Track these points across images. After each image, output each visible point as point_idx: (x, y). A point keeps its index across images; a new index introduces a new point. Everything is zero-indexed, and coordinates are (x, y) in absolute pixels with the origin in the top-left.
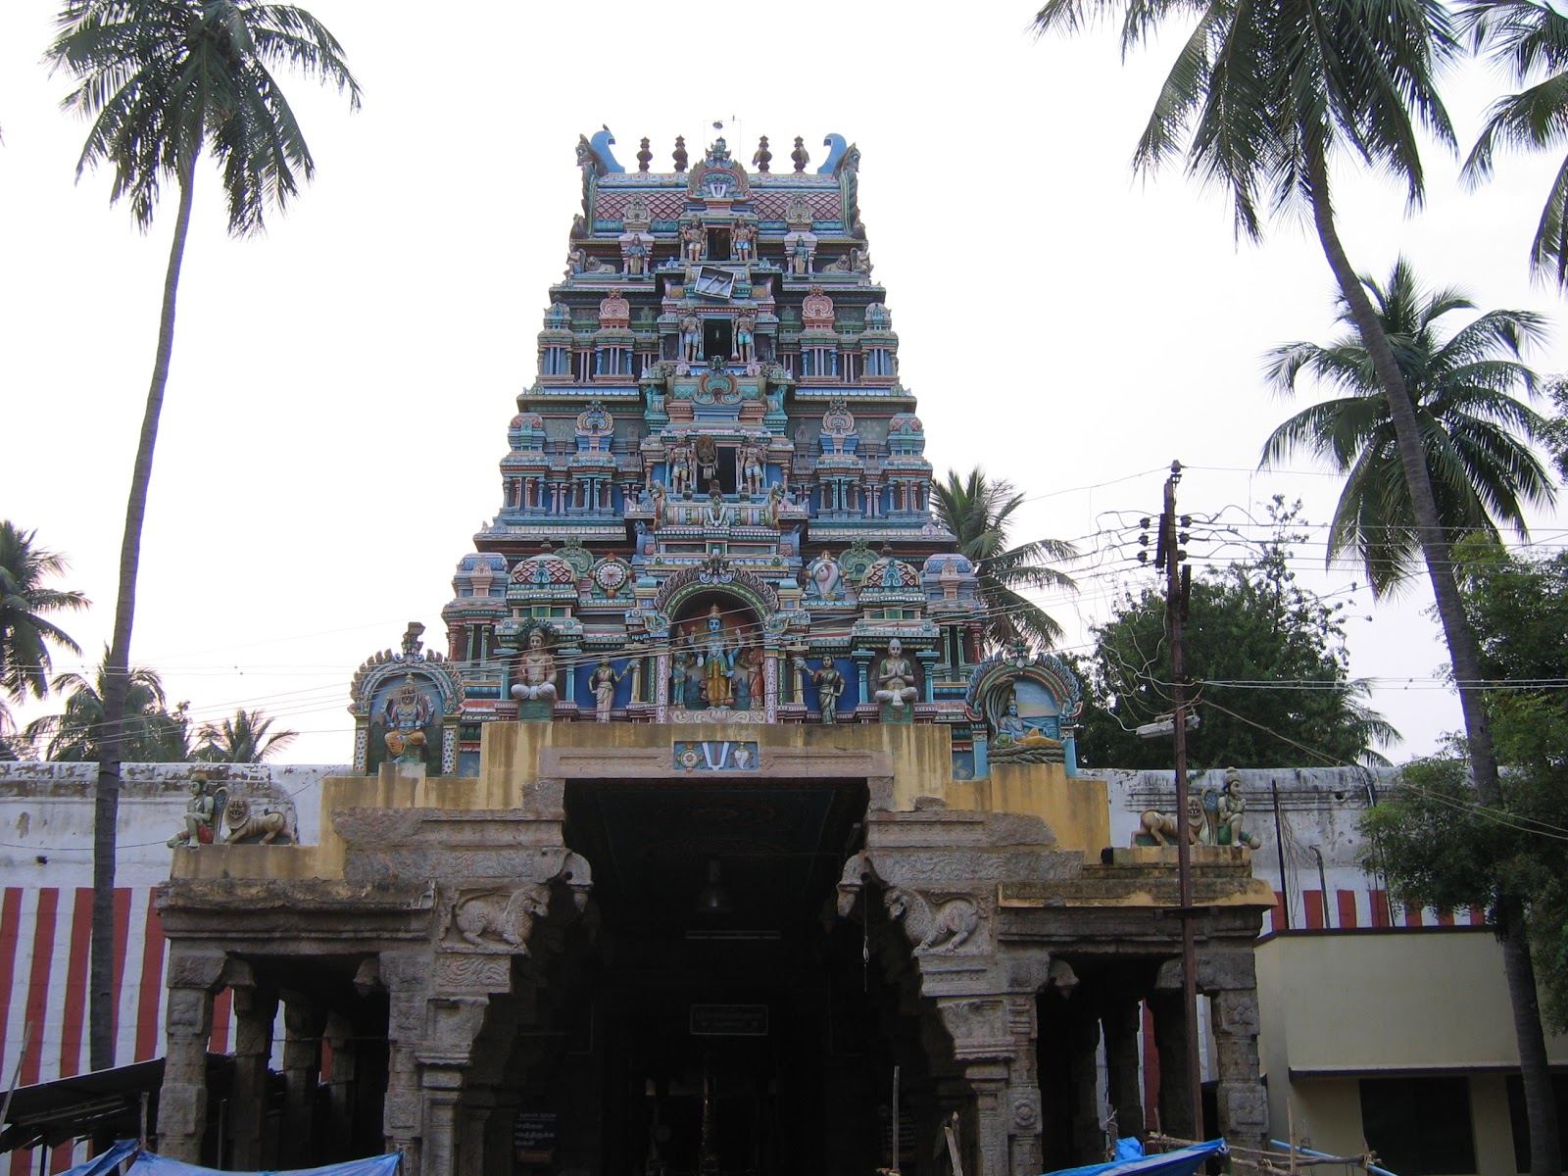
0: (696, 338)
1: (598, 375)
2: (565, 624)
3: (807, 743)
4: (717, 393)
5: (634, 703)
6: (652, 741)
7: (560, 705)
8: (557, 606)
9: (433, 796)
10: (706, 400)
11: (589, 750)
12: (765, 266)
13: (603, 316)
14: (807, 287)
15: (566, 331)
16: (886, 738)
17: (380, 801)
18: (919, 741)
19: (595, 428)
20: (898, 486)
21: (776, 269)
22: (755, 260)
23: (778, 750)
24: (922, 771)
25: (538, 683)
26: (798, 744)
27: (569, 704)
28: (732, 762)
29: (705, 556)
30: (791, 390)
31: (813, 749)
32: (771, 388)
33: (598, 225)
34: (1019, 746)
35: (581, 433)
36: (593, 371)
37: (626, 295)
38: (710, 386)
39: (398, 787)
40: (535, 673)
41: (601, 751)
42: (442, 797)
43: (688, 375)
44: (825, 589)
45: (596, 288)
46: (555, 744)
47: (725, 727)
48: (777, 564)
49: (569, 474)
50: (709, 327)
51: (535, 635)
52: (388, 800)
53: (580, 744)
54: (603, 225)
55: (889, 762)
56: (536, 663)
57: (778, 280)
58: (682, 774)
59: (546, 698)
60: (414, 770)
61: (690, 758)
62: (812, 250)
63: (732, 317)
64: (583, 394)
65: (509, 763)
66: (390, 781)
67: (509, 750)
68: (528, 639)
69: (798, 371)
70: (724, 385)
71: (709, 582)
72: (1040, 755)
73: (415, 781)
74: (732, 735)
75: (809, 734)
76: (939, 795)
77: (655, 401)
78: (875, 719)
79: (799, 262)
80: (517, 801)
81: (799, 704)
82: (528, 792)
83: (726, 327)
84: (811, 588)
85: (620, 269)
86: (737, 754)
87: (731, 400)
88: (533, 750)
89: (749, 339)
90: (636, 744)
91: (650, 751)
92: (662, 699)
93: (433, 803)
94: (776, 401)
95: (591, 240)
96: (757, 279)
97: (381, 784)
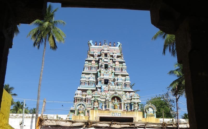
0: (104, 66)
1: (91, 70)
2: (99, 99)
3: (126, 113)
4: (106, 73)
5: (107, 108)
6: (109, 113)
7: (98, 108)
8: (98, 97)
9: (85, 118)
10: (105, 73)
11: (102, 113)
12: (111, 58)
13: (92, 63)
14: (116, 61)
15: (88, 65)
16: (135, 113)
17: (79, 119)
18: (139, 113)
19: (91, 76)
20: (127, 85)
21: (113, 58)
22: (110, 57)
23: (123, 114)
24: (139, 117)
25: (96, 106)
26: (125, 113)
27: (100, 108)
28: (118, 115)
29: (115, 92)
30: (115, 73)
31: (127, 114)
32: (113, 72)
33: (91, 52)
34: (150, 115)
35: (90, 77)
36: (91, 69)
37: (95, 61)
38: (106, 72)
39: (80, 117)
40: (96, 105)
41: (104, 114)
42: (86, 118)
43: (103, 71)
44: (128, 96)
45: (91, 60)
46: (98, 113)
47: (117, 111)
48: (122, 93)
49: (88, 82)
50: (105, 65)
51: (96, 100)
52: (79, 118)
53: (101, 113)
54: (92, 52)
55: (135, 116)
56: (96, 103)
57: (113, 60)
58: (113, 116)
59: (97, 108)
60: (82, 115)
61: (113, 114)
62: (116, 56)
63: (108, 64)
64: (90, 72)
65: (93, 114)
66: (80, 116)
67: (93, 113)
68: (95, 101)
69: (115, 70)
70: (107, 72)
71: (115, 95)
72: (152, 116)
73: (82, 116)
74: (118, 112)
75: (127, 112)
76: (141, 120)
77: (99, 73)
78: (134, 111)
79: (115, 57)
80: (94, 119)
81: (126, 109)
82: (95, 118)
83: (107, 65)
84: (126, 96)
85: (94, 57)
86: (119, 114)
87: (108, 74)
88: (96, 113)
89: (110, 67)
90: (108, 113)
91: (109, 114)
92: (110, 108)
93: (85, 119)
94: (113, 74)
95: (90, 54)
96: (111, 59)
97: (79, 117)
